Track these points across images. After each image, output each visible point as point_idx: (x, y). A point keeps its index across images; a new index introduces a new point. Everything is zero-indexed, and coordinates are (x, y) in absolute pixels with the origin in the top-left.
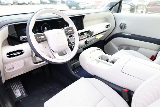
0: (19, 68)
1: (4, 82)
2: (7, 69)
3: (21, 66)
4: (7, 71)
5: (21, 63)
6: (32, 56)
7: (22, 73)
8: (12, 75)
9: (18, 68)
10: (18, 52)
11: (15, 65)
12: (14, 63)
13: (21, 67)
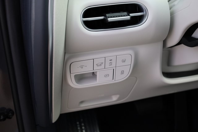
0: (113, 82)
1: (55, 117)
2: (73, 76)
3: (122, 72)
4: (72, 83)
5: (124, 61)
6: (165, 42)
7: (114, 100)
8: (82, 102)
9: (109, 80)
10: (126, 13)
11: (103, 66)
12: (99, 57)
13: (120, 78)
